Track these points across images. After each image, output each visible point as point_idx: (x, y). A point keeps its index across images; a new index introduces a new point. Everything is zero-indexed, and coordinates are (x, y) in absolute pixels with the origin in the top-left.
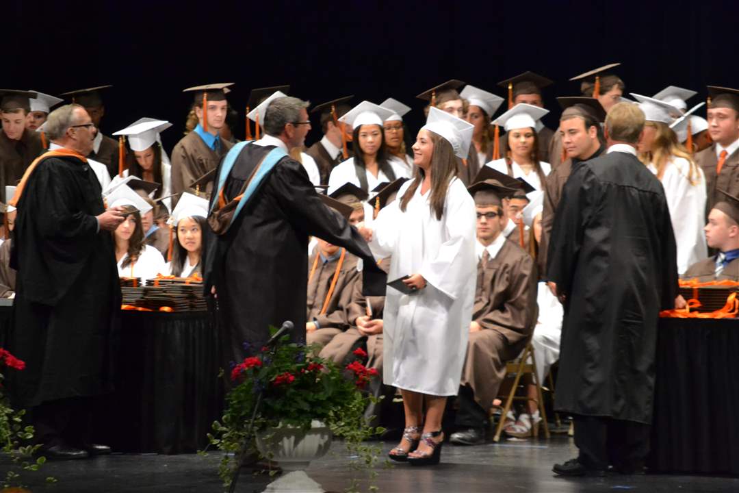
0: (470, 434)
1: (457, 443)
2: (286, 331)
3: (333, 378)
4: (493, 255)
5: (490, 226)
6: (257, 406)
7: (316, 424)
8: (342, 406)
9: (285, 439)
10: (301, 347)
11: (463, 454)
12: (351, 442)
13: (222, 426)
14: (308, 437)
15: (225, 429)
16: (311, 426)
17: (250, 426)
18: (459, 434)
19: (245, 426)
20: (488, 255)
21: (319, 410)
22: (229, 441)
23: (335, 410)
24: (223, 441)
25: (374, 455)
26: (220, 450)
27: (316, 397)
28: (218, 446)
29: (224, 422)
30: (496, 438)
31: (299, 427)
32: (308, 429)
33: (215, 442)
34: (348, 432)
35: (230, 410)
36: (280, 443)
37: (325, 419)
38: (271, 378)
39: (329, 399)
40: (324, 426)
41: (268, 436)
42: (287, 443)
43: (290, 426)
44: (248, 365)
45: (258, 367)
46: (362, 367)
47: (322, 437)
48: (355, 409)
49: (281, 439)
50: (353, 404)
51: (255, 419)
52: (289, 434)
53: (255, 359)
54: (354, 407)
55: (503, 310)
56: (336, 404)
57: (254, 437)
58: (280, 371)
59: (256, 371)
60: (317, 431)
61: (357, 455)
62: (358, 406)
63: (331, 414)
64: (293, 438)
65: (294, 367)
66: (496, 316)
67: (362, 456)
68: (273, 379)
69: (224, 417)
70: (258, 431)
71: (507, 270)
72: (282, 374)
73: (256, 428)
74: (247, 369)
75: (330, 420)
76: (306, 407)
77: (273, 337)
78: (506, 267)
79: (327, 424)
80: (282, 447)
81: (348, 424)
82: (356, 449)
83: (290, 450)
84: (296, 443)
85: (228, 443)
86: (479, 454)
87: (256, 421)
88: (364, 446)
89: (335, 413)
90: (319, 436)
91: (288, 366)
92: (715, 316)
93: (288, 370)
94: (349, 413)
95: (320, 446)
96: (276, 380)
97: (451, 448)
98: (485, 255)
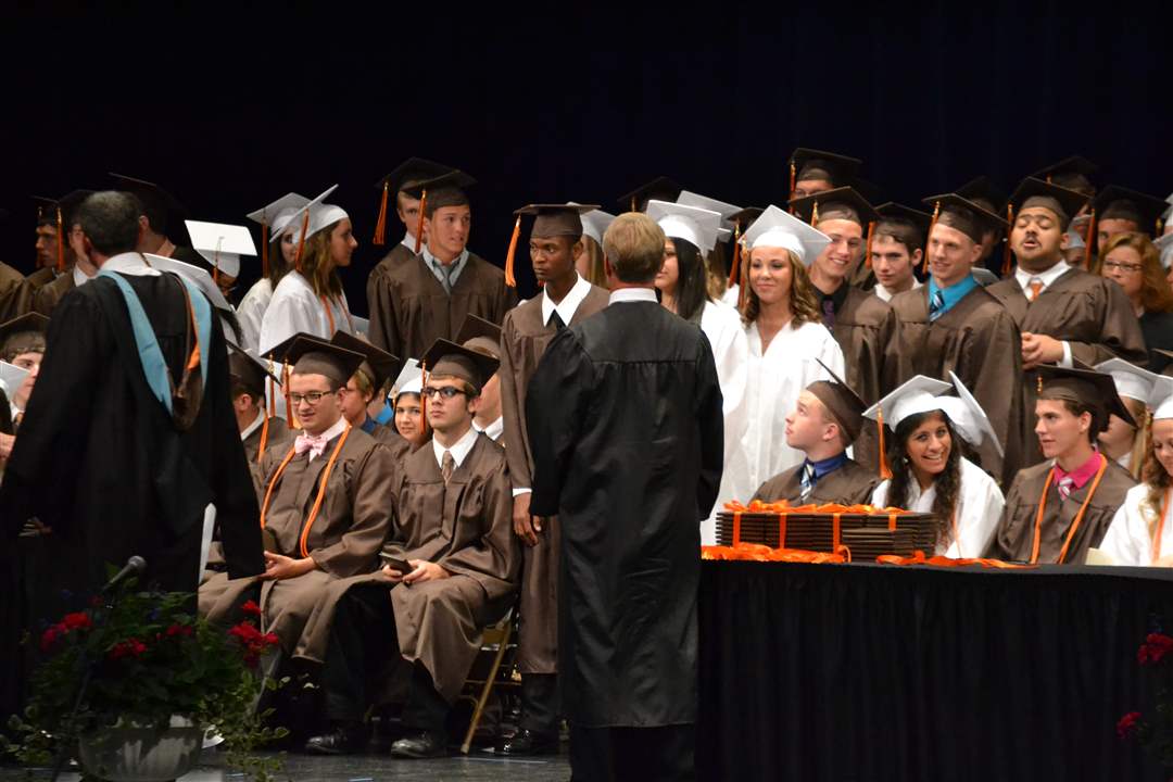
1: (400, 756)
2: (133, 572)
3: (207, 648)
4: (459, 461)
5: (444, 409)
6: (82, 691)
7: (178, 721)
8: (221, 693)
9: (127, 745)
10: (157, 598)
11: (412, 772)
12: (233, 750)
13: (24, 723)
14: (164, 743)
15: (29, 728)
16: (169, 724)
17: (69, 725)
18: (405, 741)
19: (62, 724)
20: (452, 461)
21: (184, 700)
22: (34, 747)
23: (209, 699)
24: (25, 748)
25: (269, 773)
26: (21, 761)
27: (178, 678)
28: (17, 755)
29: (29, 716)
30: (465, 748)
31: (149, 726)
32: (165, 730)
33: (13, 748)
34: (230, 734)
35: (38, 697)
36: (118, 752)
37: (192, 713)
38: (108, 646)
39: (199, 682)
40: (190, 725)
41: (100, 740)
42: (130, 752)
43: (134, 724)
44: (69, 627)
45: (86, 629)
46: (255, 631)
47: (187, 743)
48: (240, 698)
49: (121, 745)
50: (239, 690)
51: (80, 712)
52: (133, 736)
53: (82, 616)
54: (240, 694)
55: (481, 548)
56: (209, 692)
57: (77, 741)
58: (121, 636)
59: (82, 636)
60: (179, 732)
61: (242, 772)
62: (246, 693)
63: (203, 705)
64: (139, 743)
65: (144, 630)
66: (470, 555)
67: (250, 774)
68: (109, 649)
69: (29, 708)
70: (83, 731)
71: (479, 485)
72: (126, 640)
73: (80, 727)
74: (67, 631)
75: (200, 715)
76: (163, 694)
77: (113, 580)
78: (478, 479)
79: (196, 721)
80: (122, 758)
81: (230, 722)
82: (241, 763)
83: (134, 759)
84: (145, 752)
85: (33, 750)
86: (437, 772)
87: (80, 716)
88: (250, 758)
89: (209, 704)
90: (181, 740)
91: (135, 628)
92: (814, 559)
93: (133, 635)
94: (232, 705)
95: (183, 756)
96: (115, 649)
97: (393, 762)
98: (446, 462)
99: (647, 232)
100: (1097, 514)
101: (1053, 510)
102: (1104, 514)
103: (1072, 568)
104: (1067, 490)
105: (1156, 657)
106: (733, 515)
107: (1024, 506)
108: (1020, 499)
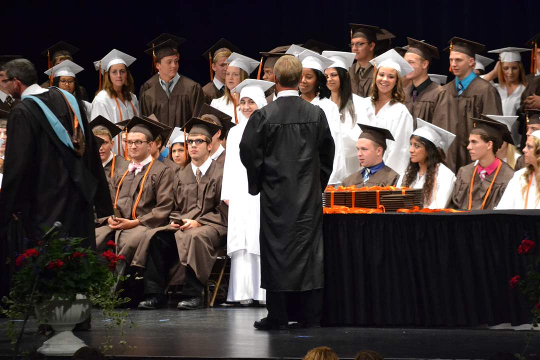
0: (193, 302)
1: (182, 309)
2: (56, 229)
3: (92, 263)
4: (204, 173)
5: (198, 149)
6: (35, 285)
7: (80, 296)
8: (99, 283)
9: (57, 308)
10: (68, 240)
11: (188, 316)
12: (106, 309)
13: (9, 300)
14: (73, 306)
15: (11, 302)
16: (76, 298)
17: (30, 299)
18: (184, 302)
19: (27, 299)
20: (201, 173)
21: (82, 286)
22: (14, 310)
23: (93, 286)
24: (10, 311)
25: (122, 319)
26: (9, 317)
27: (79, 277)
28: (6, 314)
29: (11, 296)
30: (212, 304)
31: (67, 299)
32: (74, 301)
33: (5, 311)
34: (104, 301)
35: (15, 288)
36: (53, 311)
37: (86, 293)
38: (46, 263)
39: (89, 278)
40: (85, 298)
41: (44, 306)
42: (58, 311)
43: (60, 299)
44: (28, 255)
45: (35, 256)
46: (113, 254)
47: (84, 306)
48: (108, 285)
49: (54, 308)
50: (107, 281)
51: (34, 294)
52: (59, 304)
53: (33, 250)
54: (108, 283)
55: (215, 212)
56: (94, 282)
57: (34, 307)
58: (52, 259)
59: (34, 259)
60: (80, 301)
61: (110, 319)
62: (110, 282)
63: (91, 289)
64: (62, 307)
65: (63, 255)
66: (210, 216)
67: (114, 319)
68: (47, 265)
69: (11, 293)
70: (36, 303)
71: (214, 183)
72: (54, 260)
73: (35, 301)
74: (27, 257)
75: (90, 293)
76: (72, 284)
77: (47, 234)
78: (213, 181)
79: (88, 296)
80: (55, 314)
81: (103, 296)
82: (110, 314)
83: (60, 315)
84: (65, 311)
85: (14, 312)
86: (199, 316)
87: (34, 296)
88: (113, 312)
89: (94, 288)
90: (82, 305)
91: (58, 255)
92: (367, 212)
93: (58, 258)
94: (104, 288)
95: (83, 312)
97: (178, 312)
98: (198, 173)
99: (294, 64)
100: (498, 187)
101: (477, 186)
102: (501, 187)
103: (487, 212)
104: (484, 176)
105: (526, 250)
106: (330, 193)
107: (464, 184)
108: (462, 181)
